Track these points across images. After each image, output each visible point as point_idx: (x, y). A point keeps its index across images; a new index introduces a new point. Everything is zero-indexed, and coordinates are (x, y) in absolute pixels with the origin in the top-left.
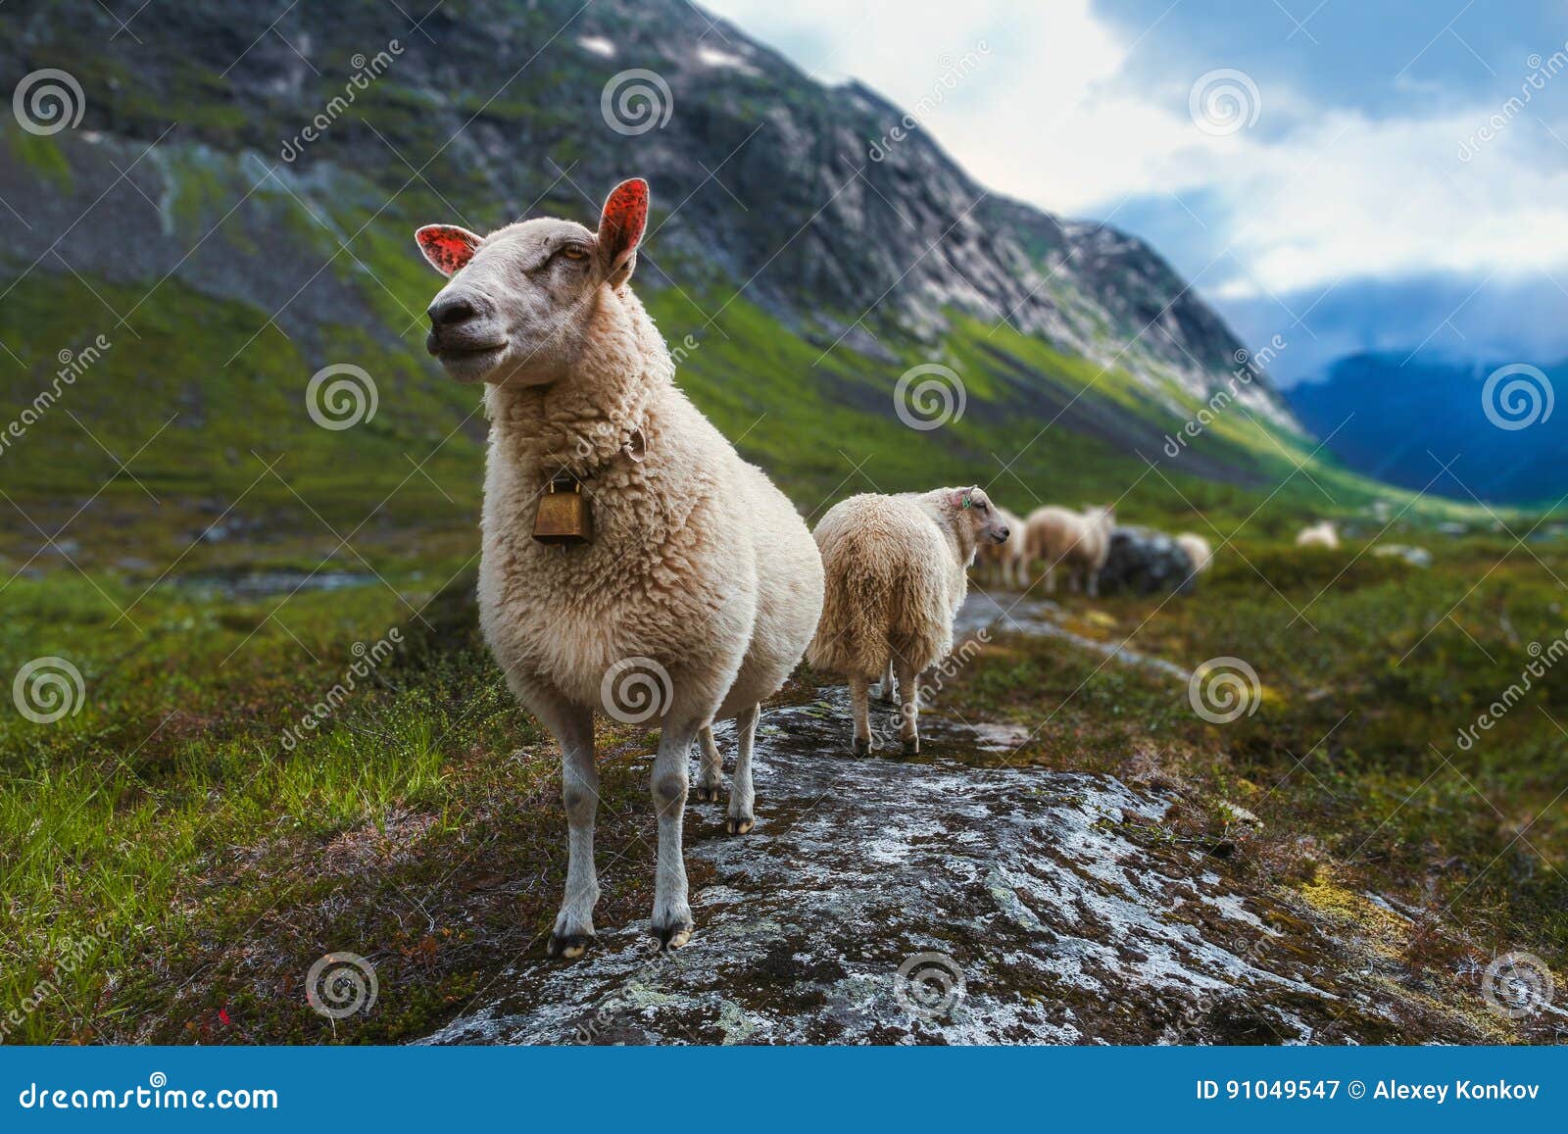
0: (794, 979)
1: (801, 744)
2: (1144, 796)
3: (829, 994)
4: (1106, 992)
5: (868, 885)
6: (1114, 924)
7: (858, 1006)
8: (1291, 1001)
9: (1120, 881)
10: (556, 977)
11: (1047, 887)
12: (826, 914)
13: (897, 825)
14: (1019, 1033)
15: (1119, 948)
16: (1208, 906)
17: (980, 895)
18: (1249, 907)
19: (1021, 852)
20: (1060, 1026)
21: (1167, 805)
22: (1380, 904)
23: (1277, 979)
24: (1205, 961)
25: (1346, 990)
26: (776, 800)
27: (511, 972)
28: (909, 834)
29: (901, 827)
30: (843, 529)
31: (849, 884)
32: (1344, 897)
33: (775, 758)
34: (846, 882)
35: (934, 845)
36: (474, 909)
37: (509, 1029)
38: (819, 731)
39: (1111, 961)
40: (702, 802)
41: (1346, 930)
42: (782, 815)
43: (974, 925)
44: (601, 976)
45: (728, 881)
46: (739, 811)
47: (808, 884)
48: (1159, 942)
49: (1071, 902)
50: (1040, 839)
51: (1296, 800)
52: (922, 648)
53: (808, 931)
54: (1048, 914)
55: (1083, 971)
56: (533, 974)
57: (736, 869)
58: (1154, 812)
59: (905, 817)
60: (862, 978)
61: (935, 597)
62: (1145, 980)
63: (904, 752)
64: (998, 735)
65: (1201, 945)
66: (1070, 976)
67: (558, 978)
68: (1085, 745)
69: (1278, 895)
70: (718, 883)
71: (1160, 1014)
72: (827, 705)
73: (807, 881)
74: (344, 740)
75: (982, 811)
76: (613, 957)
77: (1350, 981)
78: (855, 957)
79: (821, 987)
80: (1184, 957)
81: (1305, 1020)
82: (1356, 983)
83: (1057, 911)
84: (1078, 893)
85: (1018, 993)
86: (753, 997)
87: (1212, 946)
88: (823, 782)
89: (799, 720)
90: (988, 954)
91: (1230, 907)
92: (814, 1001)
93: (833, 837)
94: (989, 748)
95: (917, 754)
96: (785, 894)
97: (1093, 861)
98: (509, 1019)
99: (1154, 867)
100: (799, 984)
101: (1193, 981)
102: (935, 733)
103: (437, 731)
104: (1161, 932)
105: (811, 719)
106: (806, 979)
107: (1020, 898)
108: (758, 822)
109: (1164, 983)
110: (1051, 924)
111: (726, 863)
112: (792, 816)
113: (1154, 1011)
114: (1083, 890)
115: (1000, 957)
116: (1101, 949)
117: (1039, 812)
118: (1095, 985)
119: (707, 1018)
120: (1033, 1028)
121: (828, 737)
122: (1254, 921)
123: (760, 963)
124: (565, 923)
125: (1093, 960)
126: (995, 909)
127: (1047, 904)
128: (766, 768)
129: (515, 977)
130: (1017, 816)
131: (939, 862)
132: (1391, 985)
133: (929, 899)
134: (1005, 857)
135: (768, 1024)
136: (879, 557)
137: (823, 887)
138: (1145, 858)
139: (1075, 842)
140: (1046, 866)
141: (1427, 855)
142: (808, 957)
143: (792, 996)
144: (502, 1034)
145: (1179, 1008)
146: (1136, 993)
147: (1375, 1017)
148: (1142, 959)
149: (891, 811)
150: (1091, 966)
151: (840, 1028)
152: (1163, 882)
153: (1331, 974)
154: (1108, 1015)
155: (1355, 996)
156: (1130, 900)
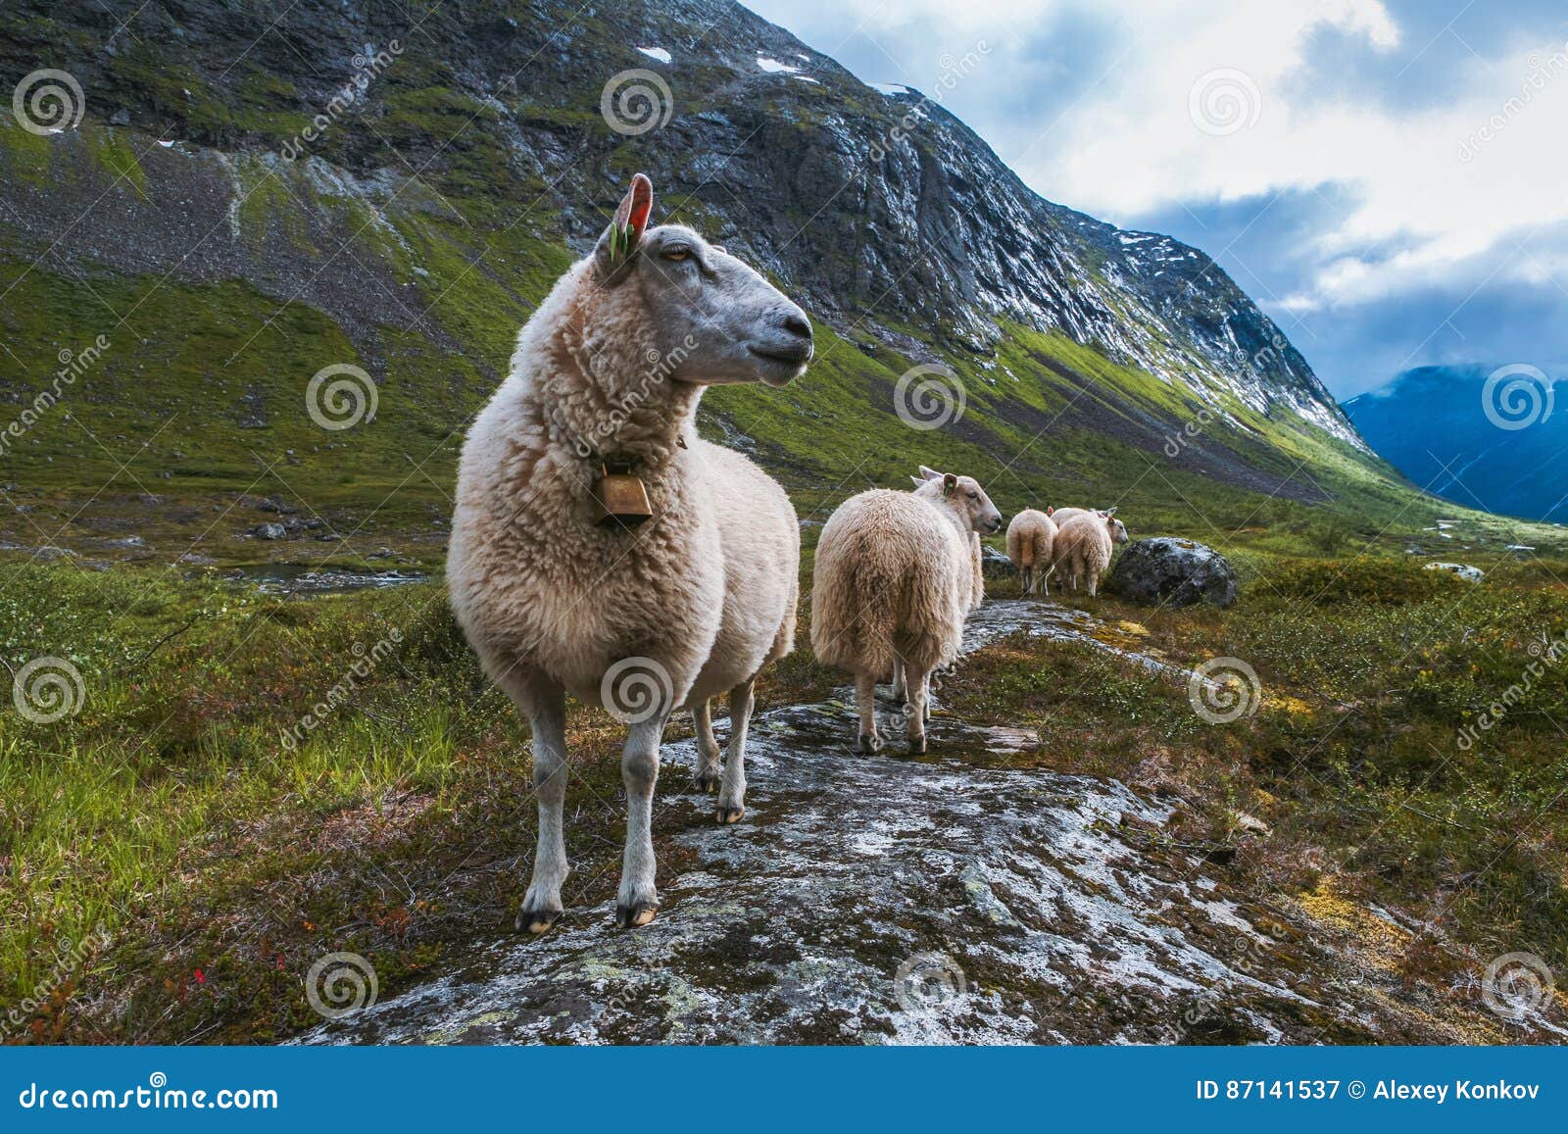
0: (747, 959)
1: (808, 741)
2: (1149, 802)
3: (780, 975)
4: (1070, 986)
5: (841, 874)
6: (1093, 923)
7: (807, 988)
8: (1265, 1005)
9: (1108, 882)
10: (520, 950)
11: (1028, 884)
12: (793, 900)
13: (886, 820)
14: (973, 1023)
15: (1092, 945)
16: (1197, 910)
17: (954, 887)
18: (1242, 913)
19: (1005, 848)
20: (1015, 1017)
21: (1172, 811)
22: (1382, 916)
23: (1257, 984)
24: (1183, 963)
25: (1330, 999)
26: (772, 793)
27: (479, 944)
28: (896, 828)
29: (890, 821)
30: (854, 526)
31: (824, 873)
32: (1344, 907)
33: (778, 753)
34: (821, 870)
35: (919, 840)
36: (456, 885)
37: (464, 996)
38: (828, 729)
39: (1081, 958)
40: (698, 792)
41: (1340, 940)
42: (773, 807)
43: (941, 916)
44: (562, 951)
45: (708, 868)
46: (728, 801)
47: (783, 872)
48: (1138, 942)
49: (1050, 900)
50: (1029, 837)
51: (1313, 812)
52: (931, 647)
53: (771, 915)
54: (1023, 911)
55: (1049, 966)
56: (498, 947)
57: (718, 856)
58: (1155, 817)
59: (896, 812)
60: (816, 961)
61: (945, 596)
62: (1113, 978)
63: (910, 751)
64: (1010, 738)
65: (1182, 947)
66: (1034, 970)
67: (521, 951)
68: (1094, 750)
69: (1276, 903)
70: (699, 870)
71: (1122, 1010)
72: (839, 704)
73: (785, 869)
74: (362, 725)
75: (975, 808)
76: (577, 933)
77: (1337, 990)
78: (812, 941)
79: (772, 968)
80: (1161, 958)
81: (1276, 1023)
82: (1344, 993)
83: (1033, 907)
84: (1060, 891)
85: (975, 984)
86: (703, 975)
87: (1194, 949)
88: (823, 777)
89: (809, 719)
90: (951, 945)
91: (1222, 913)
92: (763, 981)
93: (820, 828)
94: (996, 750)
95: (923, 754)
96: (759, 880)
97: (1082, 861)
98: (465, 988)
99: (1146, 870)
100: (752, 964)
101: (1166, 981)
102: (945, 734)
103: (454, 719)
104: (1142, 933)
105: (821, 717)
106: (759, 959)
107: (995, 893)
108: (748, 812)
109: (1134, 982)
110: (1023, 919)
111: (710, 850)
112: (784, 808)
113: (1116, 1007)
114: (1065, 889)
115: (963, 948)
116: (1073, 946)
117: (1032, 811)
118: (1059, 980)
119: (655, 992)
120: (986, 1018)
121: (836, 735)
122: (1245, 927)
123: (717, 943)
124: (533, 899)
125: (1062, 955)
126: (966, 901)
127: (1023, 899)
128: (769, 762)
129: (481, 949)
130: (1010, 815)
131: (918, 855)
132: (1380, 996)
133: (899, 888)
134: (987, 852)
135: (714, 1000)
136: (888, 556)
137: (796, 875)
138: (1138, 861)
139: (1066, 842)
140: (1029, 863)
141: (1442, 870)
142: (766, 939)
143: (742, 976)
144: (456, 1001)
145: (1144, 1006)
146: (1101, 989)
147: (1354, 1025)
148: (1115, 957)
149: (883, 806)
150: (1061, 963)
151: (786, 1007)
152: (1153, 885)
153: (1318, 981)
154: (1068, 1010)
155: (1338, 1005)
156: (1116, 900)
